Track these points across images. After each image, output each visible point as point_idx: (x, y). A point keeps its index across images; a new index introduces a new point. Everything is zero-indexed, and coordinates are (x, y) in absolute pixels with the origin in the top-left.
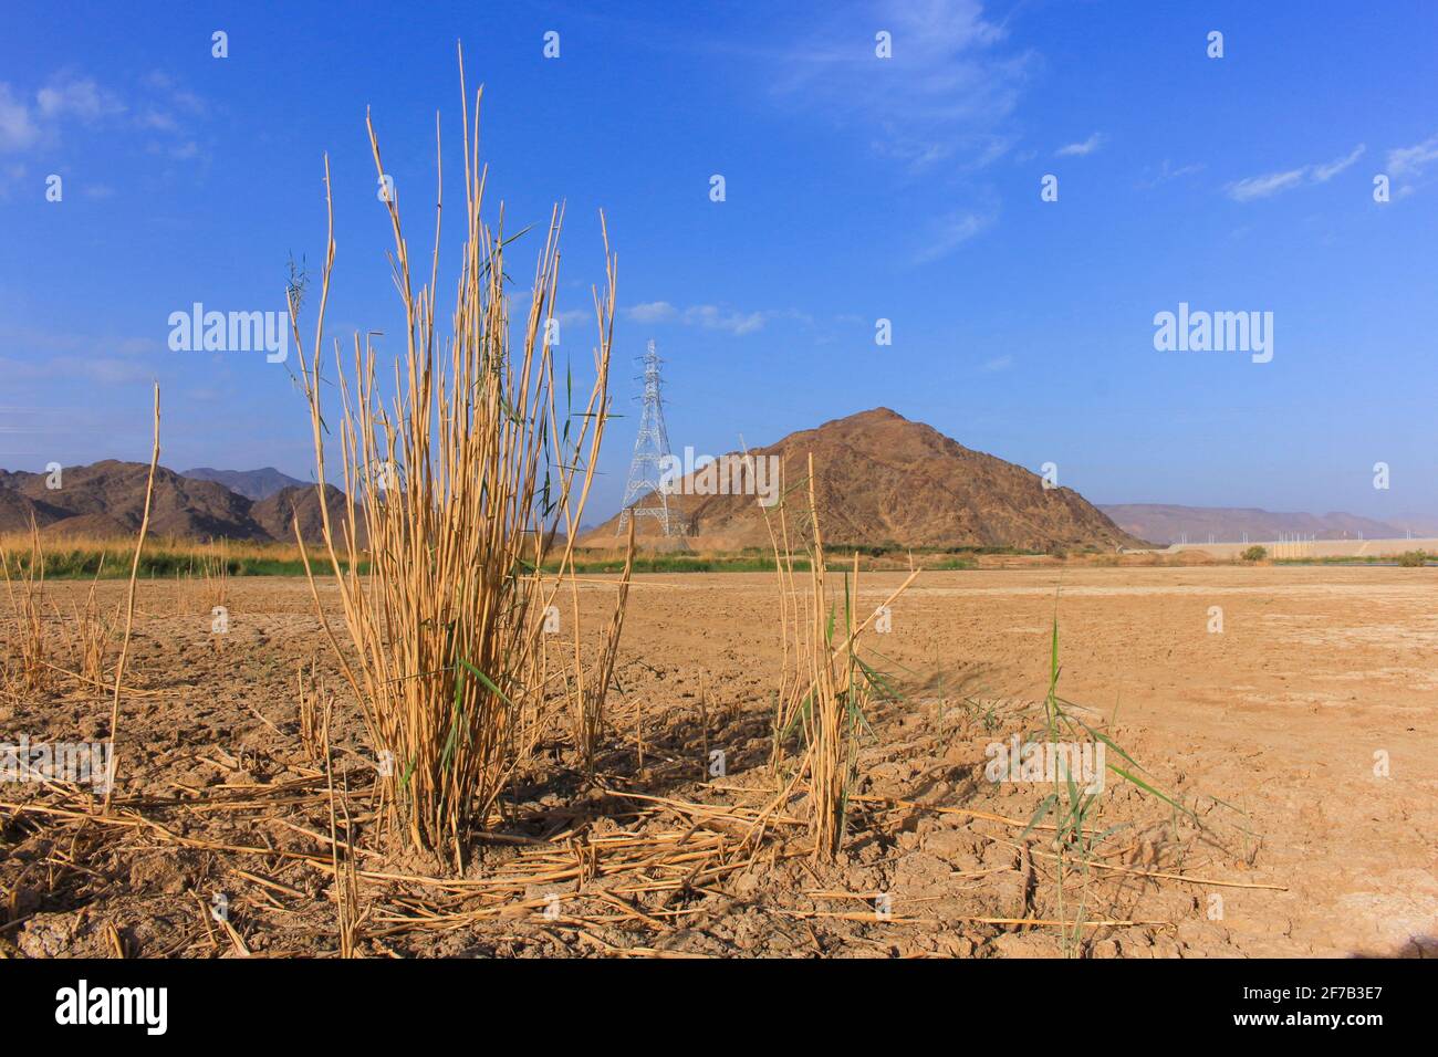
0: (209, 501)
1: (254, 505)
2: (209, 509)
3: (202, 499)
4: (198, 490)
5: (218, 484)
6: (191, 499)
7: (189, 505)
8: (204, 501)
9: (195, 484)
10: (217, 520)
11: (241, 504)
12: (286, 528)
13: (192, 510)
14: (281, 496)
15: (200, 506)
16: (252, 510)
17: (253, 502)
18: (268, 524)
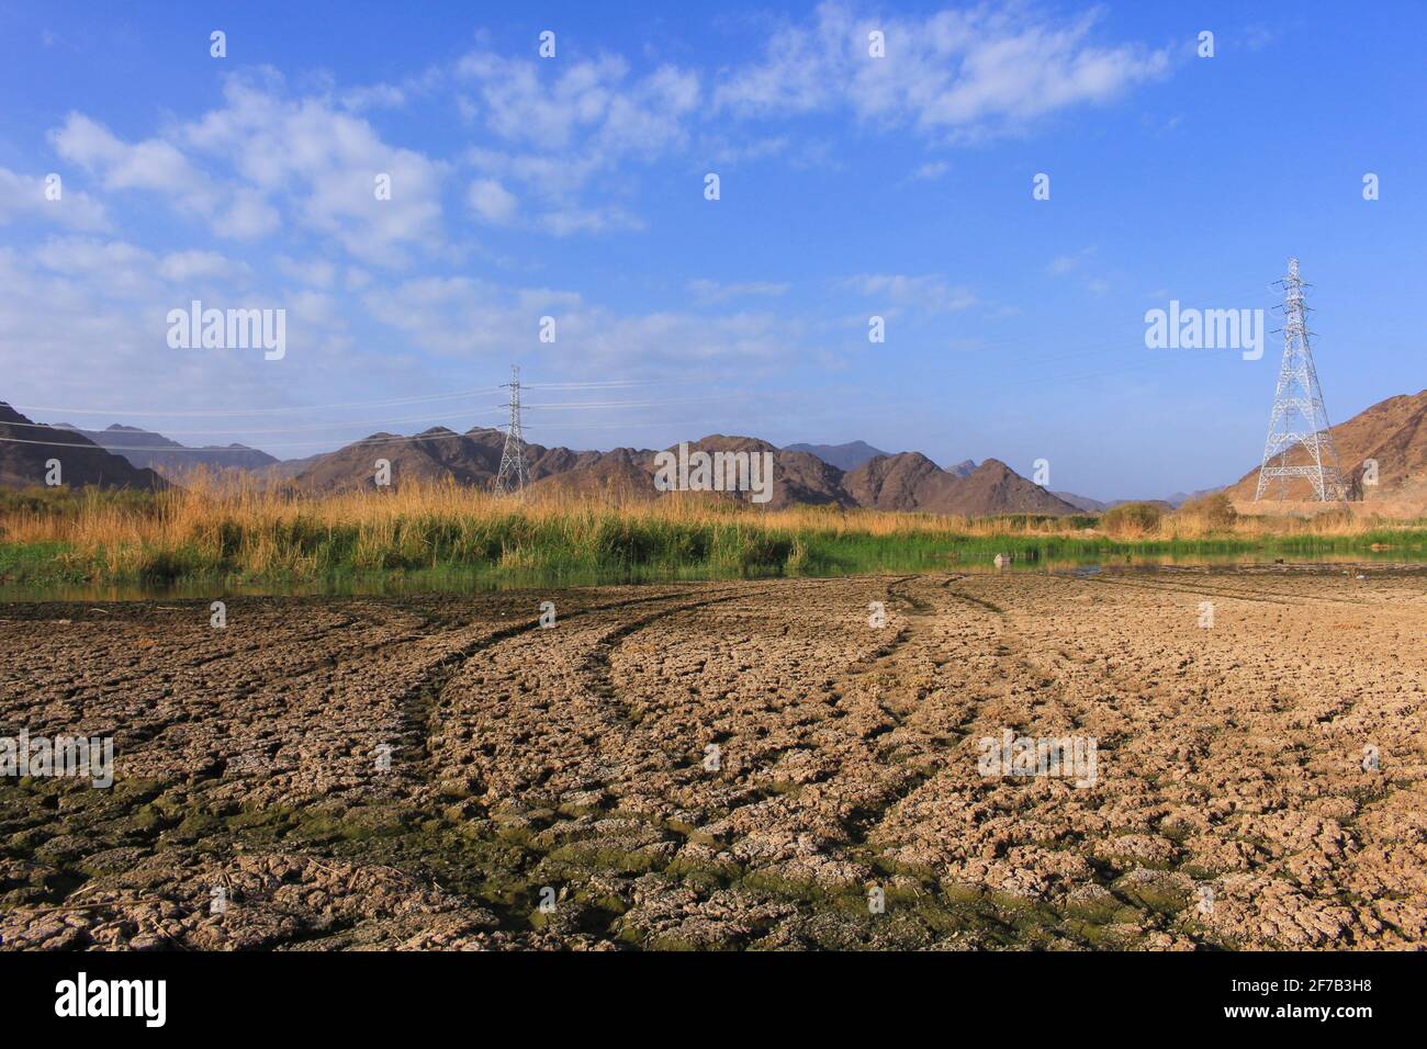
0: (803, 473)
1: (845, 475)
2: (802, 479)
3: (797, 471)
4: (793, 461)
5: (810, 455)
6: (787, 471)
7: (785, 477)
8: (799, 472)
9: (791, 455)
10: (811, 490)
11: (833, 474)
12: (876, 498)
13: (787, 481)
14: (871, 466)
15: (795, 477)
16: (843, 481)
17: (844, 472)
18: (858, 494)
